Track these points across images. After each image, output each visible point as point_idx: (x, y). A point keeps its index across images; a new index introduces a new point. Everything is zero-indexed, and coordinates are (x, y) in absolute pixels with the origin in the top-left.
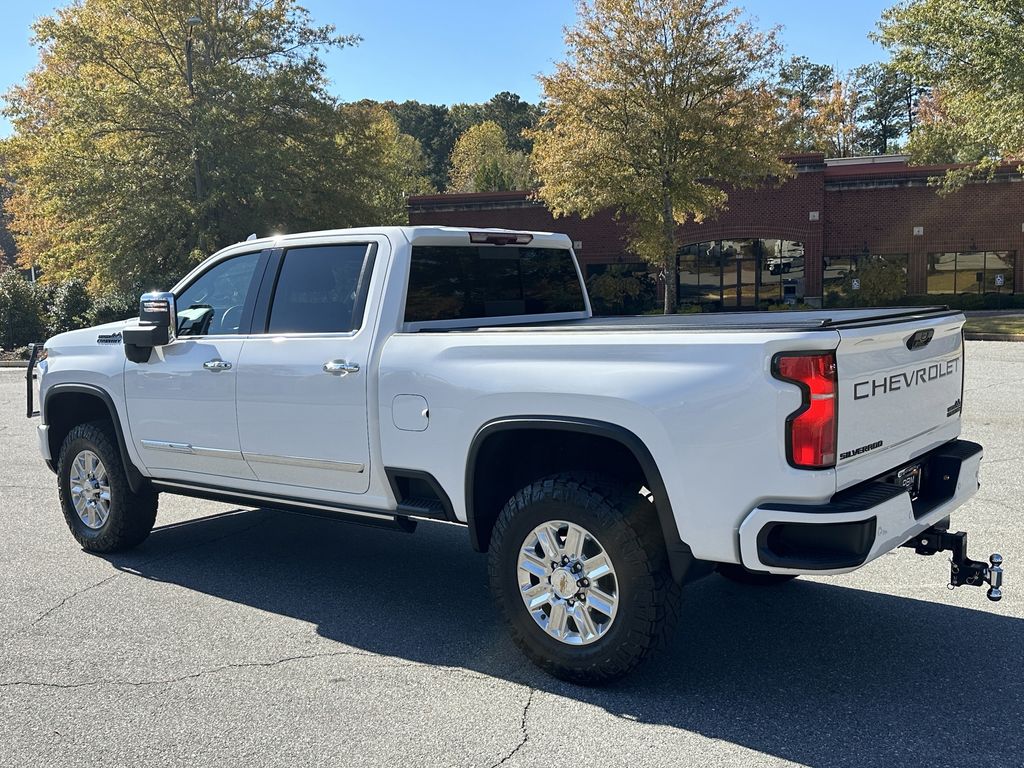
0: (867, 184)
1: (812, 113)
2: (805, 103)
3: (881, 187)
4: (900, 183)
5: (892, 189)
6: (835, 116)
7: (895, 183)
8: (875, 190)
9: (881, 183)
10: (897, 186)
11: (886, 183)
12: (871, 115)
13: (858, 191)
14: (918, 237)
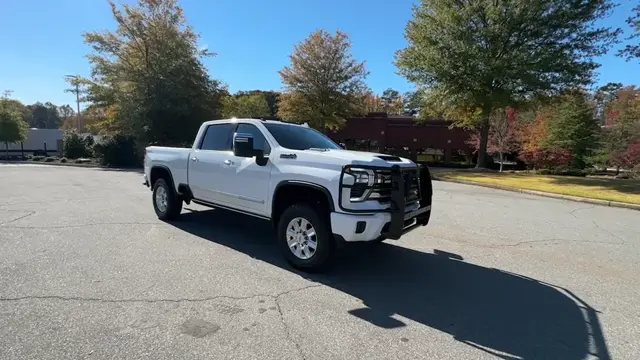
1: (392, 105)
2: (390, 102)
6: (400, 106)
12: (408, 107)
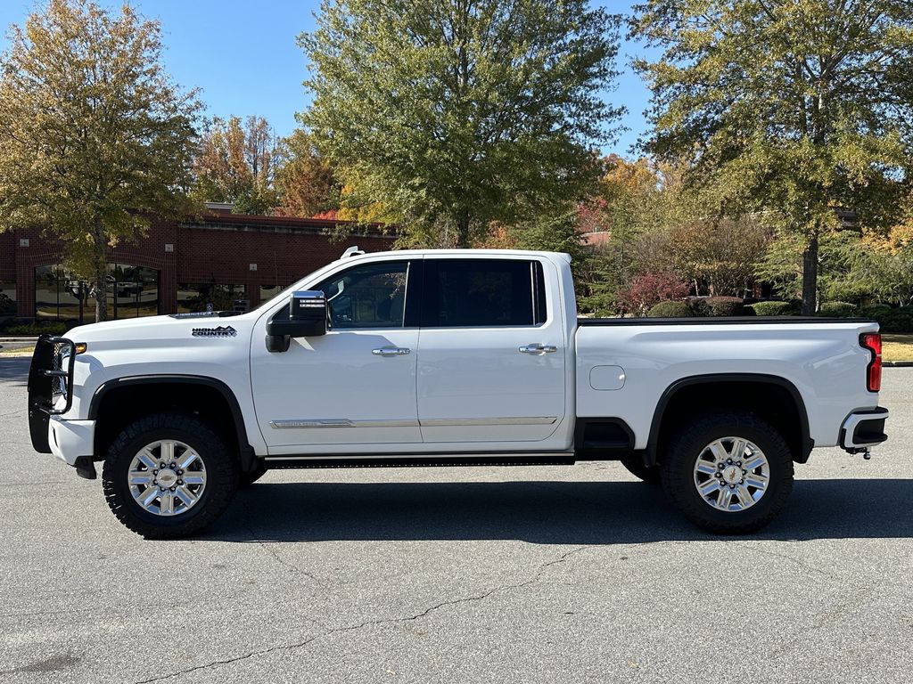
0: (212, 226)
3: (224, 229)
4: (239, 227)
5: (233, 231)
7: (234, 227)
8: (218, 230)
9: (223, 226)
10: (236, 229)
11: (228, 226)
13: (204, 230)
14: (253, 272)
